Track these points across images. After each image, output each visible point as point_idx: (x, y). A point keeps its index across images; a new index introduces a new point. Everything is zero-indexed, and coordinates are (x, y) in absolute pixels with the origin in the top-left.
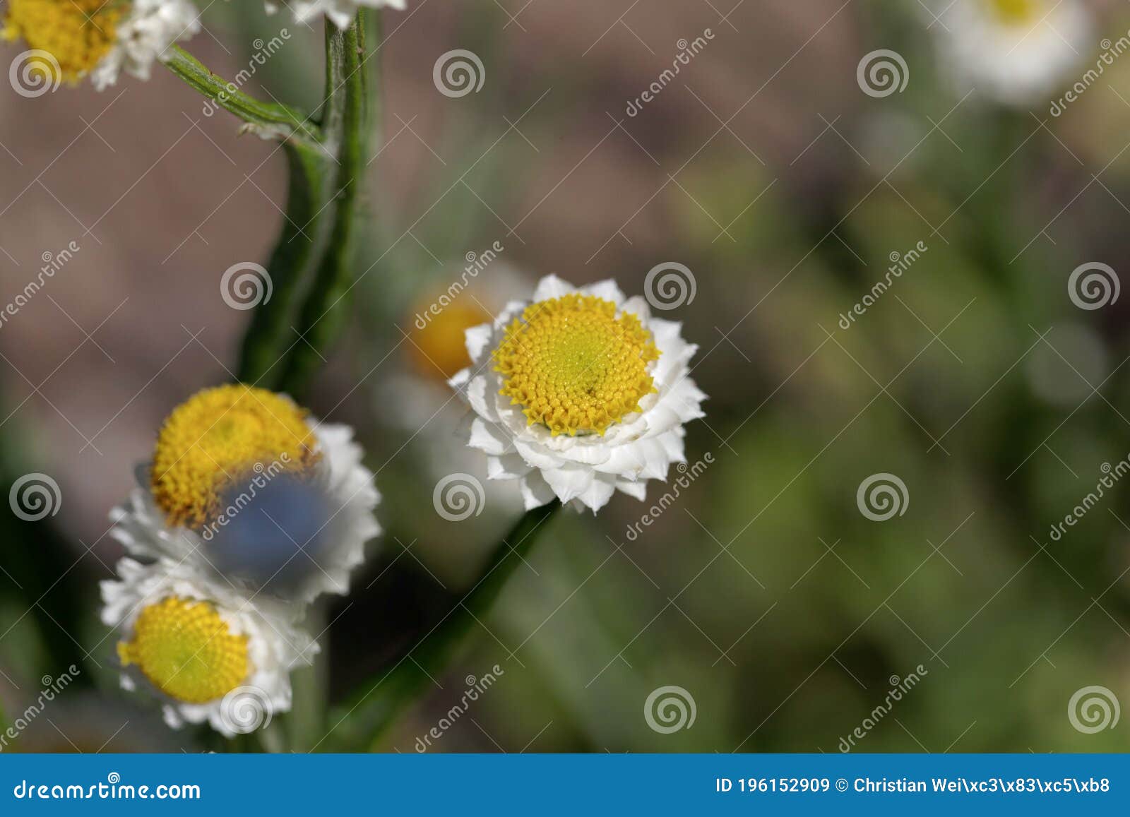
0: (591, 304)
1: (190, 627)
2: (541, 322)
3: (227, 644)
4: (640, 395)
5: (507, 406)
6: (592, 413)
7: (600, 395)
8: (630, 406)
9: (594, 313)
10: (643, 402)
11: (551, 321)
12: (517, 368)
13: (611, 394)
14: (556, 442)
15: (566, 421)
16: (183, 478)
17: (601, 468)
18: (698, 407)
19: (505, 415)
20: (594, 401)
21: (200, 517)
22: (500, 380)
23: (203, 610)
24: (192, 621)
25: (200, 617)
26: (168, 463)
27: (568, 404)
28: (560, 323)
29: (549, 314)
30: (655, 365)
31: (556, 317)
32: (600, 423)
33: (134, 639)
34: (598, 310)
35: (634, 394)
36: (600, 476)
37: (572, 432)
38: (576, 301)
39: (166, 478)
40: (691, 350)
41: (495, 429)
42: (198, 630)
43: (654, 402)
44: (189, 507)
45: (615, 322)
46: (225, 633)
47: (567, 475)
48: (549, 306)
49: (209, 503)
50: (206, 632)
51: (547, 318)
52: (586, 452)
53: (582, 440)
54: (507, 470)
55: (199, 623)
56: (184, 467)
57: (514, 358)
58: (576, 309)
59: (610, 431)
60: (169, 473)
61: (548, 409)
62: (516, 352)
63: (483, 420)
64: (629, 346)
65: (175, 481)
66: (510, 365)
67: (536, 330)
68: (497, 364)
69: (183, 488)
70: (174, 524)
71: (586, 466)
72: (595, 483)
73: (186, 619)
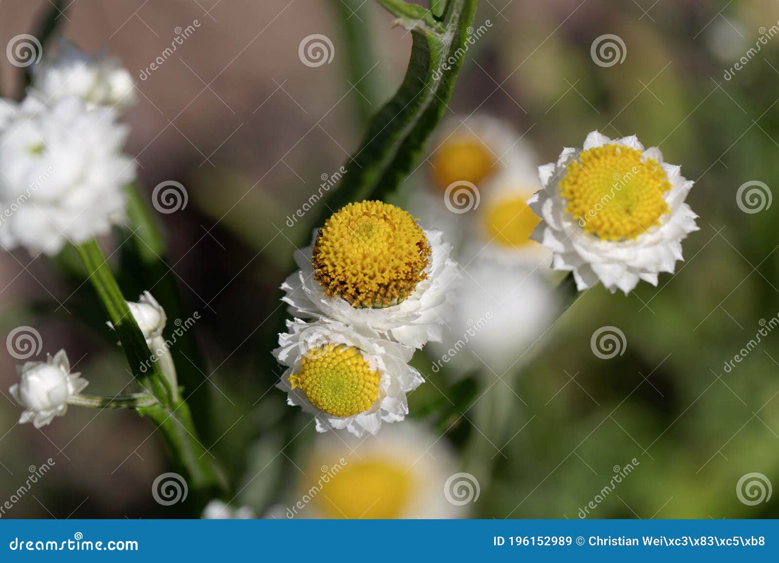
0: (626, 151)
1: (343, 365)
2: (593, 164)
3: (367, 377)
4: (659, 214)
5: (569, 218)
6: (629, 227)
7: (634, 214)
8: (653, 222)
9: (628, 158)
10: (661, 219)
11: (600, 163)
12: (577, 194)
13: (641, 213)
14: (602, 245)
15: (611, 231)
16: (339, 263)
17: (632, 264)
18: (694, 223)
19: (567, 225)
20: (630, 218)
21: (351, 291)
22: (564, 202)
23: (351, 353)
24: (344, 361)
25: (350, 358)
26: (328, 253)
27: (613, 220)
28: (606, 164)
29: (598, 158)
30: (668, 195)
31: (602, 160)
32: (634, 233)
33: (300, 372)
34: (631, 156)
35: (655, 214)
36: (630, 269)
37: (615, 238)
38: (614, 150)
39: (327, 262)
40: (690, 184)
41: (559, 235)
42: (349, 367)
43: (668, 219)
44: (343, 283)
45: (642, 164)
46: (365, 369)
47: (608, 268)
48: (597, 152)
49: (359, 281)
50: (353, 368)
51: (595, 160)
52: (622, 253)
53: (621, 244)
54: (567, 263)
55: (349, 363)
56: (340, 255)
57: (575, 187)
58: (614, 155)
59: (639, 238)
60: (329, 259)
61: (598, 223)
62: (575, 183)
63: (551, 229)
64: (652, 181)
65: (334, 266)
66: (572, 192)
67: (589, 168)
68: (563, 190)
69: (339, 270)
70: (331, 295)
71: (621, 262)
72: (627, 273)
73: (340, 359)
